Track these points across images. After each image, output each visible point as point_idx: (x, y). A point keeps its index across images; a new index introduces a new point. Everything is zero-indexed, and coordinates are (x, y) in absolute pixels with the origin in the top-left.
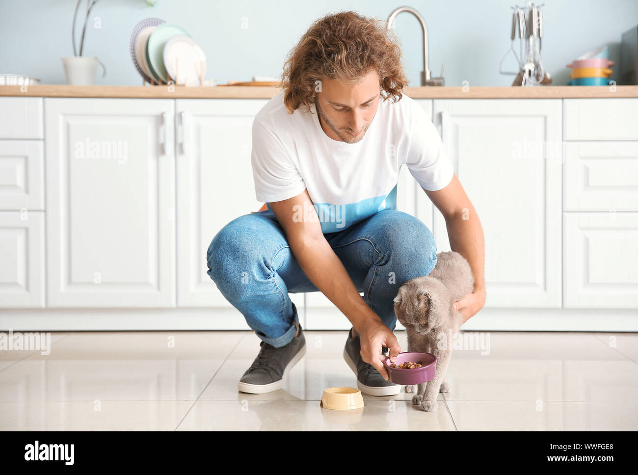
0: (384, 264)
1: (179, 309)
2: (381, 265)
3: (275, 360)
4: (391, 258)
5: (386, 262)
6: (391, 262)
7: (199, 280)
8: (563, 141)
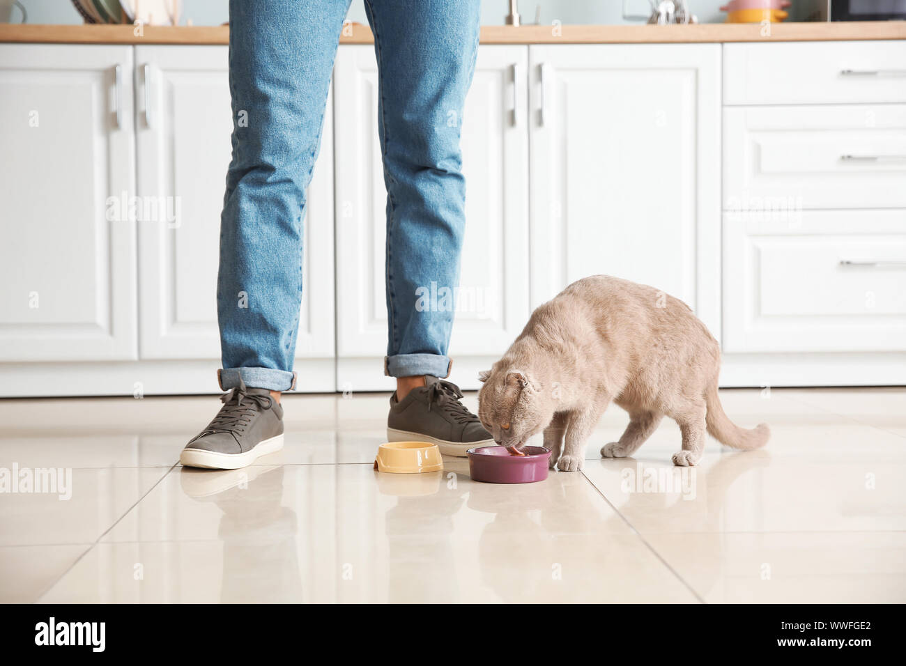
1: (142, 362)
7: (174, 318)
8: (723, 105)
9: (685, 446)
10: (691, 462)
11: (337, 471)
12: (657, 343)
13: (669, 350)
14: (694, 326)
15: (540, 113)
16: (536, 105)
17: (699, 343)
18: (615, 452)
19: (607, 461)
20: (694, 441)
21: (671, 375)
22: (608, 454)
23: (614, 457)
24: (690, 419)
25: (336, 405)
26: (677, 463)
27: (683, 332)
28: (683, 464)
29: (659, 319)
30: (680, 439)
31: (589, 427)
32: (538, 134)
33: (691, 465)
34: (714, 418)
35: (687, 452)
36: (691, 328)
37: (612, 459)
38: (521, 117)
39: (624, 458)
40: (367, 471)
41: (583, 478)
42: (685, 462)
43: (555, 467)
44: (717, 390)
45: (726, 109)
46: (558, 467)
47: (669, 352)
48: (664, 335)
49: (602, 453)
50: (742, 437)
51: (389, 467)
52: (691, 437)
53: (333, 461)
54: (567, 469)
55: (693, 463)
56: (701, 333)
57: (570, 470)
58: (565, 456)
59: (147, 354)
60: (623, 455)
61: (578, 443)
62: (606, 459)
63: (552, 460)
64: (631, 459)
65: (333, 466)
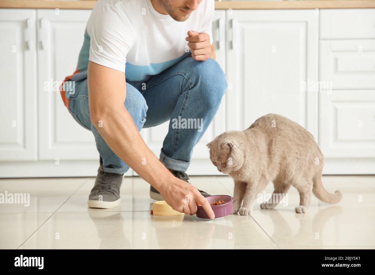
0: (192, 88)
1: (40, 161)
2: (190, 89)
3: (115, 184)
4: (200, 81)
5: (195, 85)
6: (199, 84)
7: (55, 140)
8: (319, 39)
9: (301, 203)
10: (304, 211)
11: (133, 214)
12: (297, 152)
13: (302, 156)
14: (314, 146)
15: (231, 43)
16: (229, 39)
17: (315, 154)
18: (267, 206)
19: (263, 211)
20: (306, 201)
21: (301, 168)
22: (264, 207)
23: (267, 209)
24: (305, 190)
25: (133, 183)
26: (297, 212)
27: (309, 147)
28: (300, 212)
29: (300, 139)
30: (299, 199)
31: (255, 194)
32: (230, 53)
33: (303, 213)
34: (318, 190)
35: (302, 207)
36: (313, 146)
37: (265, 210)
38: (222, 44)
39: (271, 209)
40: (147, 215)
41: (251, 218)
42: (301, 211)
43: (238, 213)
44: (321, 176)
45: (321, 41)
46: (240, 213)
47: (302, 157)
48: (301, 148)
49: (261, 206)
50: (331, 198)
51: (158, 213)
52: (305, 199)
53: (131, 210)
54: (243, 214)
55: (305, 212)
56: (317, 149)
57: (245, 215)
58: (243, 208)
59: (42, 157)
60: (271, 208)
61: (250, 202)
62: (263, 210)
63: (237, 210)
64: (275, 210)
65: (131, 213)
